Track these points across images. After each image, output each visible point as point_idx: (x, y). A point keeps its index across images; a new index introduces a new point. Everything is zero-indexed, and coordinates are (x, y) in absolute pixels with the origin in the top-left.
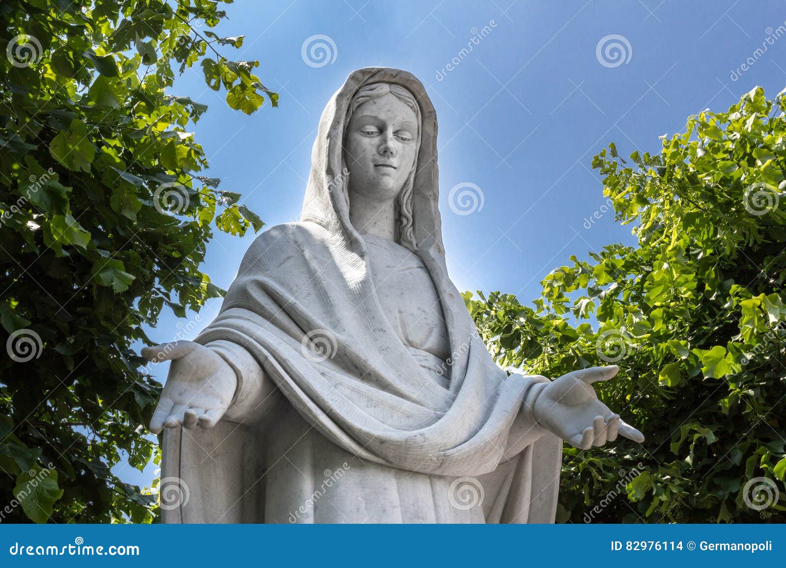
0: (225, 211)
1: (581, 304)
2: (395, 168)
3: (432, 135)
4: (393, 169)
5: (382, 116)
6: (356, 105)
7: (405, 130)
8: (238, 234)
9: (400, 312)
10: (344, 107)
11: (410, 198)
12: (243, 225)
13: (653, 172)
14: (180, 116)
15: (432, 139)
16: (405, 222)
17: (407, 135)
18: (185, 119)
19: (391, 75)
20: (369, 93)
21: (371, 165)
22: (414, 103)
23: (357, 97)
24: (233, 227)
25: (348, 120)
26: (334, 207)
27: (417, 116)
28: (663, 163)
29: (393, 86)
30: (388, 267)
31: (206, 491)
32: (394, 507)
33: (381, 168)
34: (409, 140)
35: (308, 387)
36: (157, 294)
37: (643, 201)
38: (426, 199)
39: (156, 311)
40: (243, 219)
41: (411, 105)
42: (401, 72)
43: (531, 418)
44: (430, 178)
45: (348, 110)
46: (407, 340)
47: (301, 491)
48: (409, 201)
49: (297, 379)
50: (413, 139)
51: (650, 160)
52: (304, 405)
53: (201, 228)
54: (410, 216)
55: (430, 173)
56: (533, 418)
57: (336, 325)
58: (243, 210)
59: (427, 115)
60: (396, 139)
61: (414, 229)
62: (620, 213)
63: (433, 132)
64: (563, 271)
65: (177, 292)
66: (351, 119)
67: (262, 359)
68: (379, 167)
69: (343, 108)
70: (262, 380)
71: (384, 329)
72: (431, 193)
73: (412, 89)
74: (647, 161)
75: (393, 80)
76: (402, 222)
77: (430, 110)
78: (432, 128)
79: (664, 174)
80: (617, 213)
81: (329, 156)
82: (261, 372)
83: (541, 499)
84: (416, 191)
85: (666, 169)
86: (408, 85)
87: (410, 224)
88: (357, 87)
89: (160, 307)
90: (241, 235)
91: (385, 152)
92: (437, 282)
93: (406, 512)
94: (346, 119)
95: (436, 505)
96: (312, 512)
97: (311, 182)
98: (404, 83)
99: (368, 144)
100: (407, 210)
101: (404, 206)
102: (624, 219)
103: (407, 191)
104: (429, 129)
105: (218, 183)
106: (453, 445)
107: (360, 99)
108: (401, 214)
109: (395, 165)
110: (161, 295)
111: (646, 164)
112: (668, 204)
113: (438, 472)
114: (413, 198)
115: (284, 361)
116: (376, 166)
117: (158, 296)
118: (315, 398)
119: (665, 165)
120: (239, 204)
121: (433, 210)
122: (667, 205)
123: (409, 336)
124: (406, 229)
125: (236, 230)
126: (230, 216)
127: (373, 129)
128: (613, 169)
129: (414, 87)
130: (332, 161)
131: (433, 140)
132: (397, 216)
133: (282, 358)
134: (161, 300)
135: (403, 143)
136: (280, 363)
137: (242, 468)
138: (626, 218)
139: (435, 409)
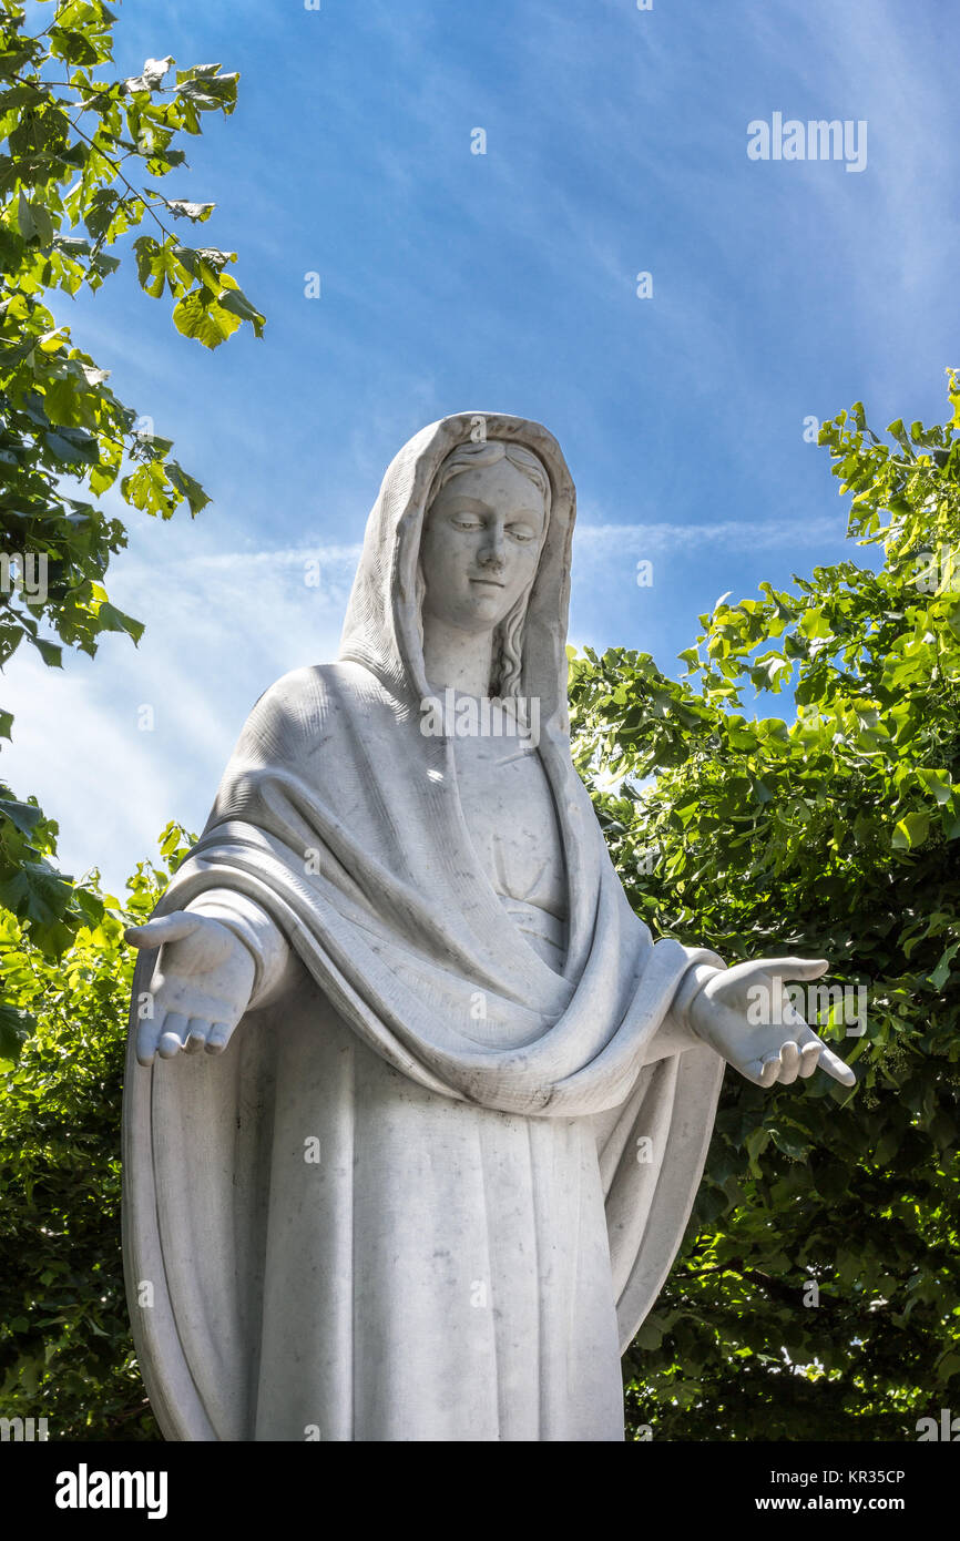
0: (141, 468)
1: (769, 666)
2: (502, 586)
3: (566, 527)
4: (499, 588)
5: (489, 501)
6: (448, 477)
7: (524, 523)
8: (159, 513)
9: (497, 839)
10: (428, 479)
11: (520, 628)
12: (170, 497)
13: (924, 457)
14: (68, 273)
15: (565, 532)
16: (509, 668)
17: (526, 532)
18: (77, 280)
19: (510, 429)
20: (471, 458)
21: (465, 580)
22: (542, 476)
23: (449, 463)
24: (151, 500)
25: (433, 498)
26: (401, 653)
27: (545, 497)
28: (945, 442)
29: (510, 445)
30: (481, 757)
31: (188, 1117)
32: (473, 1169)
33: (480, 585)
34: (529, 539)
35: (357, 976)
36: (12, 620)
37: (902, 506)
38: (546, 635)
39: (7, 648)
40: (171, 487)
41: (536, 480)
42: (525, 422)
43: (686, 1025)
44: (555, 600)
45: (434, 482)
46: (504, 885)
47: (335, 1132)
48: (519, 634)
49: (340, 961)
50: (535, 537)
51: (922, 435)
52: (351, 1006)
53: (109, 525)
54: (517, 659)
55: (557, 591)
56: (689, 1026)
57: (398, 864)
58: (174, 472)
59: (560, 493)
60: (509, 538)
61: (522, 683)
62: (857, 522)
63: (567, 521)
64: (744, 610)
65: (52, 620)
66: (437, 497)
67: (288, 927)
68: (476, 584)
69: (426, 482)
70: (286, 959)
71: (471, 872)
72: (556, 625)
73: (541, 451)
74: (917, 435)
75: (510, 436)
76: (503, 667)
77: (565, 485)
78: (567, 515)
79: (945, 463)
80: (851, 523)
81: (397, 564)
82: (287, 947)
83: (685, 1135)
84: (531, 618)
85: (949, 453)
86: (535, 445)
87: (518, 672)
88: (452, 445)
89: (15, 644)
90: (165, 517)
91: (489, 560)
92: (555, 783)
93: (490, 1175)
94: (429, 497)
95: (534, 1166)
96: (351, 1166)
97: (359, 586)
98: (528, 442)
99: (462, 545)
100: (513, 648)
101: (510, 641)
102: (862, 535)
103: (516, 616)
104: (562, 515)
105: (134, 420)
106: (568, 1072)
107: (456, 467)
108: (503, 653)
109: (503, 582)
110: (18, 623)
111: (916, 442)
112: (945, 516)
113: (542, 1113)
114: (525, 627)
115: (322, 931)
116: (472, 581)
117: (15, 624)
118: (366, 996)
119: (947, 446)
120: (167, 459)
121: (557, 655)
122: (942, 516)
123: (508, 880)
124: (510, 681)
125: (156, 507)
126: (148, 480)
127: (474, 520)
128: (853, 447)
129: (545, 449)
130: (403, 573)
131: (568, 534)
132: (496, 656)
133: (316, 925)
134: (18, 632)
135: (519, 545)
136: (314, 933)
137: (238, 1078)
138: (866, 534)
139: (542, 1013)
